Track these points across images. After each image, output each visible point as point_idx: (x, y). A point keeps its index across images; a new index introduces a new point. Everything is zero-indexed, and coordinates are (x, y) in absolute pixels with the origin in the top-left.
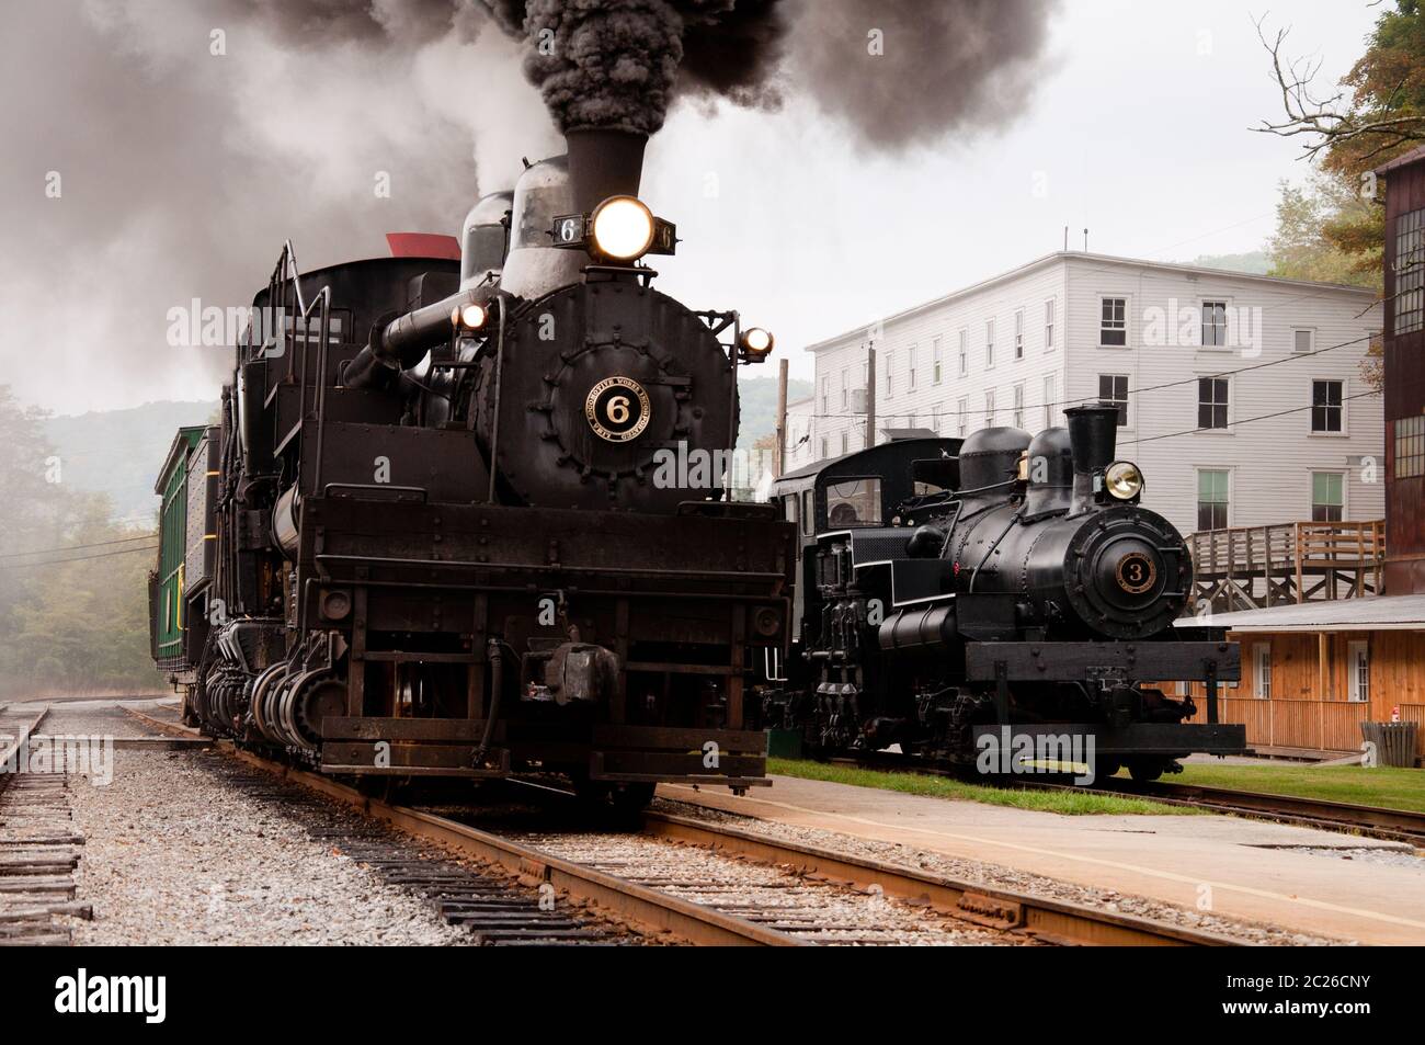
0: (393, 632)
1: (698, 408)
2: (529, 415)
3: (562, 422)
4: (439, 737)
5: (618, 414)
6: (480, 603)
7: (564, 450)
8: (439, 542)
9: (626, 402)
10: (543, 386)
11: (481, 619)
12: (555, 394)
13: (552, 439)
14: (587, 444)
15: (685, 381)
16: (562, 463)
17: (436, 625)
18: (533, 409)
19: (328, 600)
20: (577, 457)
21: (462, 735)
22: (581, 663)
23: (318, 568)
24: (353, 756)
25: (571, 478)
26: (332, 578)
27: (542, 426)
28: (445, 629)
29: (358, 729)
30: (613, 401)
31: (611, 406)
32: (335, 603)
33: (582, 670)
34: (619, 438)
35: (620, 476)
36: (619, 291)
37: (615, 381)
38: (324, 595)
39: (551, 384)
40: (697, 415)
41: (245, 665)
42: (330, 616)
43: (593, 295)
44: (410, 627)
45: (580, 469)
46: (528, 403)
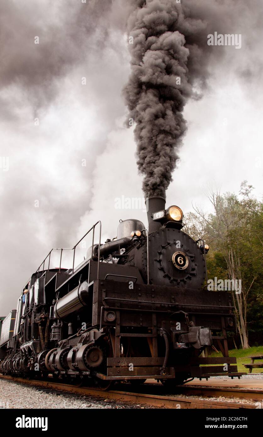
0: (127, 327)
1: (196, 263)
2: (155, 262)
3: (164, 264)
4: (145, 364)
5: (181, 262)
6: (154, 317)
7: (165, 272)
8: (140, 296)
9: (182, 259)
10: (158, 254)
11: (155, 322)
12: (161, 257)
13: (162, 269)
14: (172, 271)
15: (193, 255)
16: (165, 277)
17: (141, 324)
18: (156, 260)
19: (107, 315)
20: (169, 275)
21: (153, 363)
22: (206, 332)
23: (104, 303)
24: (118, 373)
25: (167, 281)
26: (110, 307)
27: (158, 265)
28: (144, 326)
29: (119, 362)
30: (179, 258)
31: (179, 260)
32: (110, 315)
33: (207, 334)
34: (181, 268)
35: (181, 281)
36: (174, 231)
37: (179, 252)
38: (106, 313)
39: (160, 253)
40: (196, 265)
41: (34, 352)
42: (109, 320)
43: (168, 231)
44: (133, 325)
45: (170, 278)
46: (154, 259)
